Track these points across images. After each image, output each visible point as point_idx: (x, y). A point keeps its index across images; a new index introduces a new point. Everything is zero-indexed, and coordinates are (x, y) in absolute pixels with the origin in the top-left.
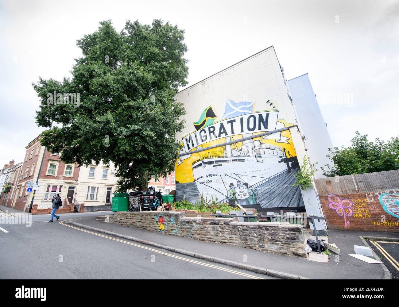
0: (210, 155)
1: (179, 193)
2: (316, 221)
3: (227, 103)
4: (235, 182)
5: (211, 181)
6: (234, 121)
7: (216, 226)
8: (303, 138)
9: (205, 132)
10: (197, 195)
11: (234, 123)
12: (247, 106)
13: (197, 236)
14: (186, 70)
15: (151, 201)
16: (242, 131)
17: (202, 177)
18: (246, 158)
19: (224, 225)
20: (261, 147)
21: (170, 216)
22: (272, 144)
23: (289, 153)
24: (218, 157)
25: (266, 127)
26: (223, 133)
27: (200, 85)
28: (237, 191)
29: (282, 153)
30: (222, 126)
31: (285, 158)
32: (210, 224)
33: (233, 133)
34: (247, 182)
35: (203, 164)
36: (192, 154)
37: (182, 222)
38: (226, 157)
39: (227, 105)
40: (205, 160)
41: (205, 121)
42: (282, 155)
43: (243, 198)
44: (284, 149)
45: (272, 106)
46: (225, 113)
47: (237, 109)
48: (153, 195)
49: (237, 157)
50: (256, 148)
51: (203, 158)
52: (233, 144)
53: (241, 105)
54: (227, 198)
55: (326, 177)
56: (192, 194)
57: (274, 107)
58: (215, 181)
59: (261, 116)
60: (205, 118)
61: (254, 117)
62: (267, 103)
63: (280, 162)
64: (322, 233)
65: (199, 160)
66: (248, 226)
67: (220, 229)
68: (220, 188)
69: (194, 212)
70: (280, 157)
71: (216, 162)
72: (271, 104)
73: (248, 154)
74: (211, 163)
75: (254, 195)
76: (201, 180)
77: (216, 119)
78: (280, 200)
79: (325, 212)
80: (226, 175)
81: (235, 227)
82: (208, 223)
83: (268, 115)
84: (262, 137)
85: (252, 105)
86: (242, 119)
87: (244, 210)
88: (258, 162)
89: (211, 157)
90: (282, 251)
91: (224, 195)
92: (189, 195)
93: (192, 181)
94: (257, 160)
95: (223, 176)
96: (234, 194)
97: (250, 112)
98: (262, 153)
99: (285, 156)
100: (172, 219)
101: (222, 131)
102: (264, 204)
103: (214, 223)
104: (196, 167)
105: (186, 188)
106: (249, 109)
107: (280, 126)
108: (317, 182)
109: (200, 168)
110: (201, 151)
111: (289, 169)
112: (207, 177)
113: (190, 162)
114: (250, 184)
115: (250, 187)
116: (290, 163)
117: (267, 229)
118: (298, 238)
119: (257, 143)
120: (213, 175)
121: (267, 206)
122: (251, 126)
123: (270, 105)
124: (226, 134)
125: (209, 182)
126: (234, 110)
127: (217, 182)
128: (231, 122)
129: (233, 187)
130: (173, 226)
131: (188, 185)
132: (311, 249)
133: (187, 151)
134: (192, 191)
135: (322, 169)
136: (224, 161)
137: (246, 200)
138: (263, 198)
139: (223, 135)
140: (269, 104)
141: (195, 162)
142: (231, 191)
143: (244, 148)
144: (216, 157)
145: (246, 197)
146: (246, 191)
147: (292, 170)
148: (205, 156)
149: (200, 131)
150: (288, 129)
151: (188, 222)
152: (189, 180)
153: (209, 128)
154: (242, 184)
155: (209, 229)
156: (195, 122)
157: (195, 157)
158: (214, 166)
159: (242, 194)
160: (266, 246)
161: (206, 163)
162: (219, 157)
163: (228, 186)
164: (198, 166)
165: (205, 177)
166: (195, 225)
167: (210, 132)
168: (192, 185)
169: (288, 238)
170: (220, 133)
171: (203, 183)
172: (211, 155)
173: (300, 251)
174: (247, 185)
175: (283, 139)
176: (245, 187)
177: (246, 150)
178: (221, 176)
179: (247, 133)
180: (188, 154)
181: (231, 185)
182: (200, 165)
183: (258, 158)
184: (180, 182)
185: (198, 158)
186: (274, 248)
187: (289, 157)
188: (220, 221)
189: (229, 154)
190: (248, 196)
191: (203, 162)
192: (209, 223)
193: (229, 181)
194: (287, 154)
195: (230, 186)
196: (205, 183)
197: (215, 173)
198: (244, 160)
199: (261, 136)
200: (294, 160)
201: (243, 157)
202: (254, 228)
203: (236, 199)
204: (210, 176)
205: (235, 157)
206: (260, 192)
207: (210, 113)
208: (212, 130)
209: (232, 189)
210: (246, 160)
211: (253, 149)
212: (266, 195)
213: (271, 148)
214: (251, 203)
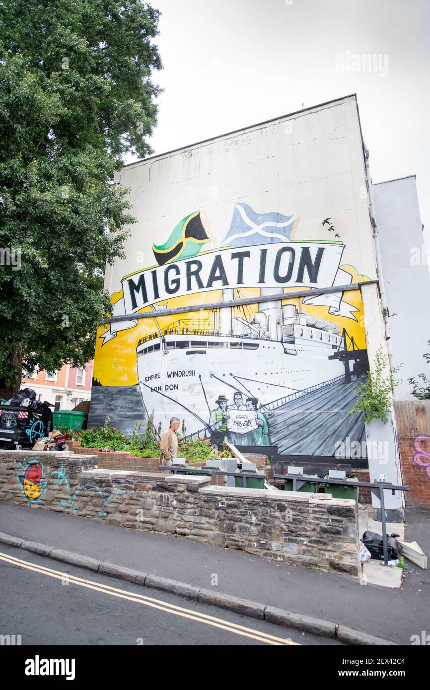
0: (182, 325)
1: (99, 409)
2: (387, 493)
3: (236, 209)
4: (229, 394)
5: (176, 387)
6: (247, 254)
7: (166, 494)
8: (385, 313)
9: (178, 273)
10: (141, 417)
11: (246, 259)
12: (280, 225)
13: (118, 517)
14: (151, 113)
15: (21, 425)
16: (262, 280)
17: (157, 376)
18: (261, 343)
19: (186, 493)
20: (297, 322)
21: (56, 464)
22: (319, 318)
23: (352, 340)
24: (199, 334)
25: (313, 279)
26: (218, 278)
27: (179, 156)
28: (233, 414)
29: (339, 338)
30: (218, 262)
31: (344, 350)
32: (154, 489)
33: (240, 281)
34: (256, 394)
35: (162, 346)
36: (140, 321)
37: (84, 481)
38: (218, 334)
39: (237, 214)
40: (169, 338)
41: (180, 246)
42: (338, 344)
43: (244, 430)
44: (344, 331)
45: (333, 233)
46: (230, 234)
47: (257, 229)
48: (30, 409)
49: (242, 337)
50: (287, 322)
51: (166, 332)
52: (238, 306)
53: (268, 221)
54: (209, 427)
55: (416, 399)
56: (129, 414)
57: (337, 235)
58: (186, 387)
59: (306, 251)
60: (182, 238)
61: (292, 250)
62: (323, 224)
63: (331, 358)
64: (394, 516)
65: (156, 336)
66: (240, 499)
67: (175, 503)
68: (194, 405)
69: (124, 457)
70: (334, 347)
71: (194, 343)
72: (331, 229)
73: (267, 333)
74: (181, 345)
75: (268, 426)
76: (153, 383)
77: (207, 245)
78: (319, 439)
79: (405, 472)
80: (212, 375)
81: (211, 499)
82: (149, 486)
83: (321, 251)
84: (301, 299)
85: (291, 224)
86: (264, 253)
87: (241, 457)
88: (286, 353)
89: (185, 331)
90: (307, 558)
91: (202, 421)
92: (121, 416)
93: (131, 384)
94: (285, 349)
95: (206, 378)
96: (224, 420)
97: (284, 239)
98: (297, 334)
99: (343, 345)
100: (60, 473)
101: (218, 274)
102: (286, 447)
103: (162, 487)
104: (145, 351)
105: (116, 399)
106: (285, 231)
107: (343, 280)
108: (399, 408)
109: (155, 354)
110: (163, 315)
111: (348, 373)
112: (169, 376)
113: (132, 338)
114: (262, 401)
115: (262, 406)
116: (352, 363)
117: (282, 508)
118: (345, 530)
119: (289, 311)
120: (183, 373)
121: (292, 451)
122: (283, 273)
123: (329, 230)
124: (226, 283)
125: (171, 387)
126: (250, 228)
127: (190, 390)
128: (241, 256)
129: (224, 405)
130: (61, 490)
131: (122, 391)
132: (369, 554)
133: (130, 311)
134: (131, 405)
135: (412, 381)
136: (211, 344)
137: (250, 434)
138: (285, 432)
139: (218, 284)
140: (327, 226)
141: (145, 340)
142: (219, 412)
143: (260, 318)
144: (196, 332)
145: (250, 429)
146: (251, 415)
147: (354, 378)
148: (171, 327)
149: (165, 267)
150: (359, 287)
151: (101, 482)
152: (124, 381)
153: (189, 264)
154: (245, 398)
155: (149, 500)
156: (157, 245)
157: (146, 328)
158: (188, 353)
159: (242, 421)
160: (274, 545)
161: (170, 344)
162: (202, 334)
163: (212, 402)
164: (150, 349)
165: (164, 376)
166: (116, 490)
167: (189, 274)
168: (131, 394)
169: (325, 531)
170: (212, 278)
171: (157, 390)
172: (185, 327)
173: (347, 561)
174: (254, 401)
175: (346, 310)
176: (251, 406)
177: (263, 323)
178: (200, 376)
179: (271, 287)
180: (130, 319)
181: (221, 400)
182: (157, 347)
183: (287, 346)
184: (104, 384)
185: (154, 330)
186: (292, 551)
187: (351, 349)
188: (177, 483)
189: (225, 330)
190: (254, 426)
191: (163, 341)
192: (151, 486)
193: (218, 389)
194: (348, 341)
195: (218, 402)
196: (163, 391)
197: (187, 370)
198: (257, 345)
199: (299, 296)
200: (361, 356)
201: (256, 339)
202: (254, 503)
203: (228, 433)
204: (175, 374)
205: (238, 336)
206: (280, 420)
207: (195, 229)
208: (194, 268)
209: (221, 407)
210: (260, 346)
211: (278, 323)
212: (292, 428)
213: (318, 325)
214: (260, 442)
